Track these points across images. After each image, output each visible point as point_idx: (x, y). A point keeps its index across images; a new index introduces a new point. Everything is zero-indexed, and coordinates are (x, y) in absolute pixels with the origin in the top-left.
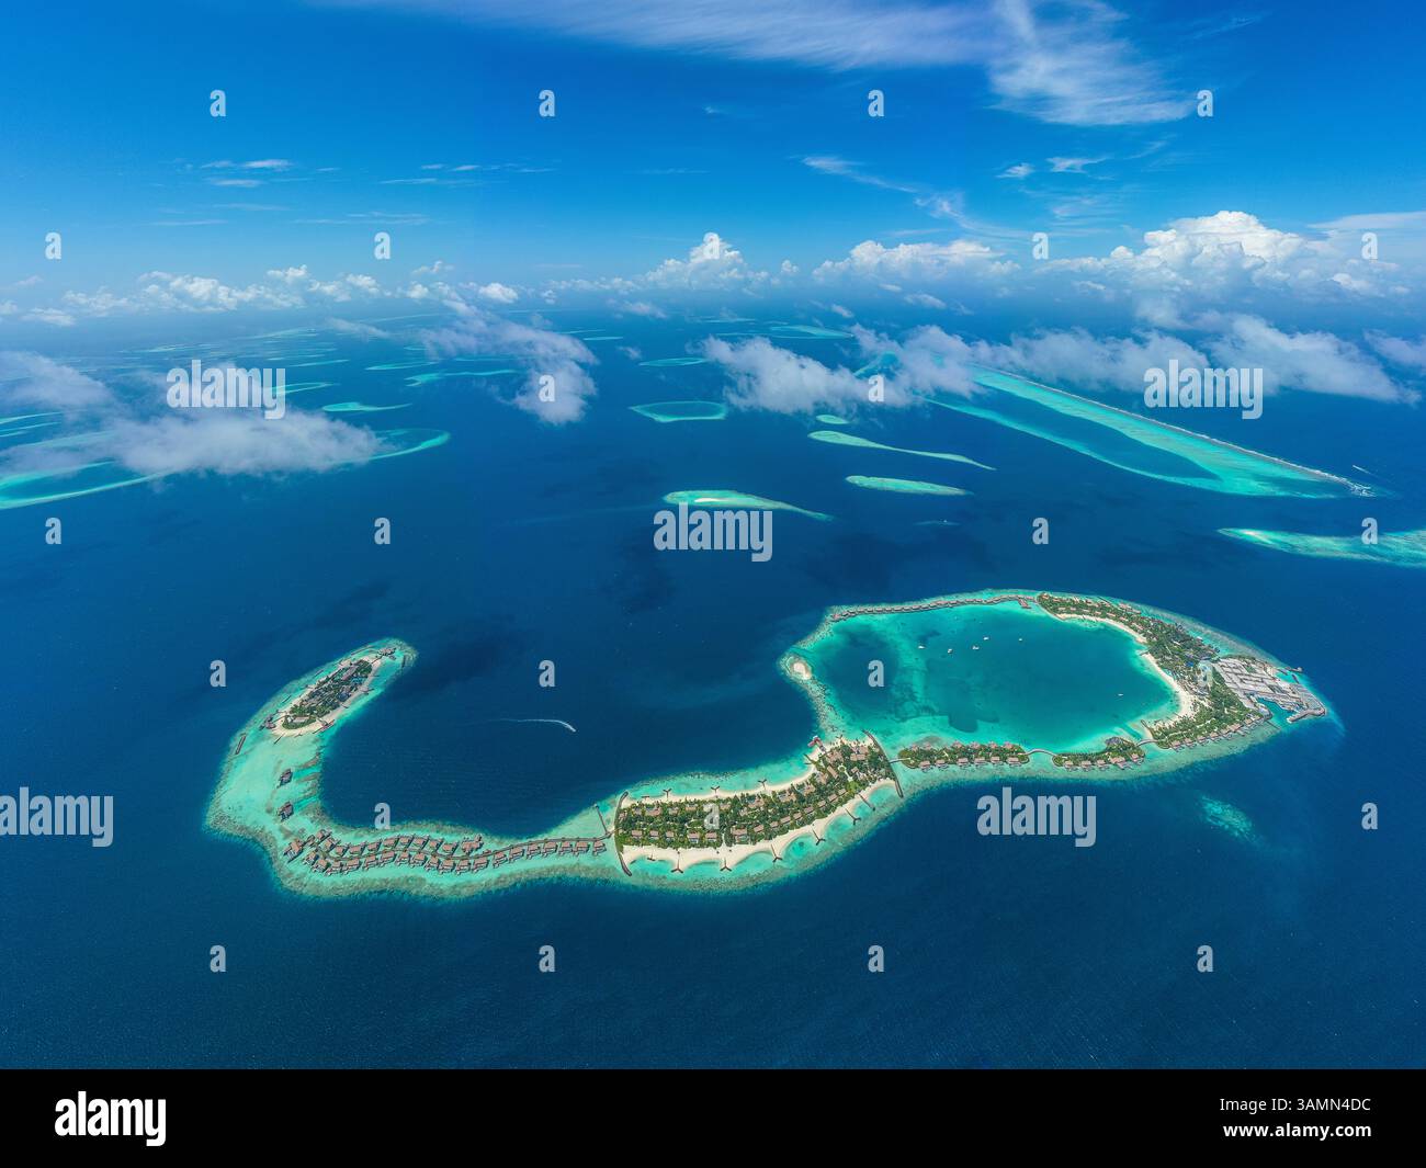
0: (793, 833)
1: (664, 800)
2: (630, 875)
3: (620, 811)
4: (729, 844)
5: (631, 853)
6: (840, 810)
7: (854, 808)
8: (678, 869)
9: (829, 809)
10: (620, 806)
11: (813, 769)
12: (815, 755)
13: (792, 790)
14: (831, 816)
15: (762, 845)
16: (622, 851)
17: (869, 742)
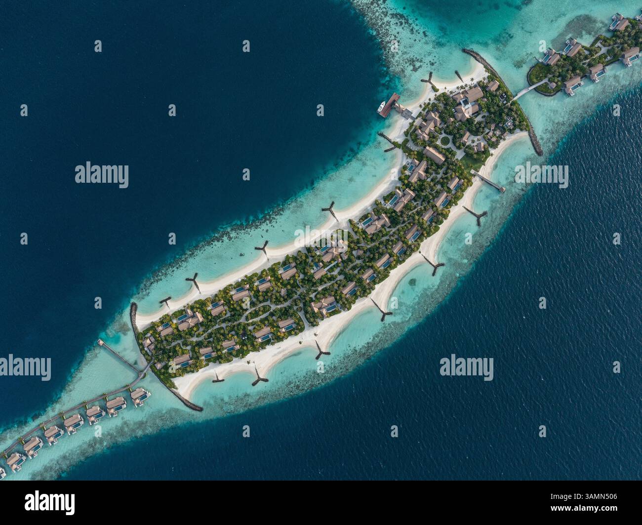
0: (396, 273)
1: (194, 296)
2: (201, 410)
3: (139, 337)
4: (313, 324)
5: (186, 385)
6: (455, 212)
7: (474, 200)
8: (259, 379)
9: (439, 218)
10: (135, 329)
11: (400, 159)
12: (397, 129)
13: (377, 209)
14: (444, 227)
15: (360, 305)
16: (174, 387)
17: (478, 73)
